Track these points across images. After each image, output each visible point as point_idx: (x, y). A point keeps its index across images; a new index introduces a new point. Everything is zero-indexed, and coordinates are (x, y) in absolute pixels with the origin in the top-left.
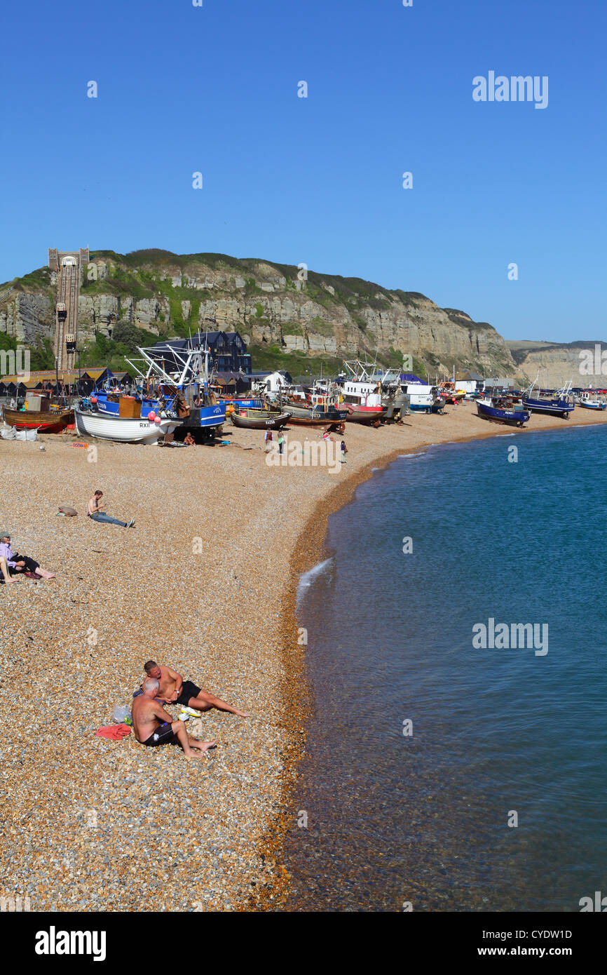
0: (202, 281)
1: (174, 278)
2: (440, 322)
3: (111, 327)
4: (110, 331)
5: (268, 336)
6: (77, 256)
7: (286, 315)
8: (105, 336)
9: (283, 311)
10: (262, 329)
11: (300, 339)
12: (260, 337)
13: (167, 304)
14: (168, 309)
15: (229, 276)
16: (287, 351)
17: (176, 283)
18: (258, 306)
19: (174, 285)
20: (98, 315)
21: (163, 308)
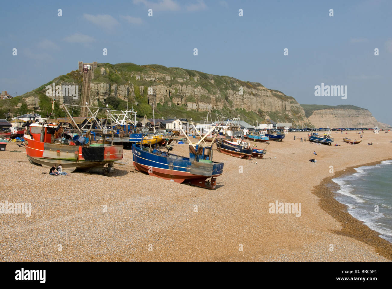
0: (150, 77)
1: (137, 76)
2: (267, 96)
3: (106, 98)
4: (105, 100)
5: (180, 103)
6: (92, 65)
7: (188, 93)
8: (102, 102)
9: (187, 91)
10: (177, 100)
11: (195, 104)
12: (176, 103)
13: (133, 87)
14: (133, 90)
15: (163, 75)
16: (188, 110)
17: (138, 78)
18: (176, 89)
19: (137, 79)
20: (99, 92)
21: (131, 89)
